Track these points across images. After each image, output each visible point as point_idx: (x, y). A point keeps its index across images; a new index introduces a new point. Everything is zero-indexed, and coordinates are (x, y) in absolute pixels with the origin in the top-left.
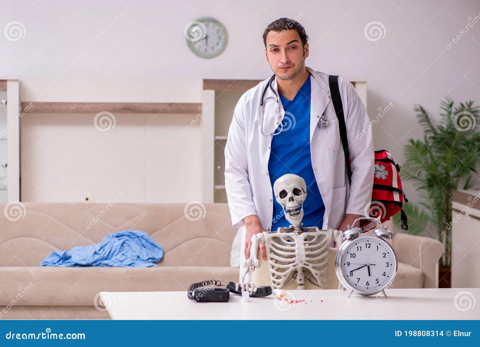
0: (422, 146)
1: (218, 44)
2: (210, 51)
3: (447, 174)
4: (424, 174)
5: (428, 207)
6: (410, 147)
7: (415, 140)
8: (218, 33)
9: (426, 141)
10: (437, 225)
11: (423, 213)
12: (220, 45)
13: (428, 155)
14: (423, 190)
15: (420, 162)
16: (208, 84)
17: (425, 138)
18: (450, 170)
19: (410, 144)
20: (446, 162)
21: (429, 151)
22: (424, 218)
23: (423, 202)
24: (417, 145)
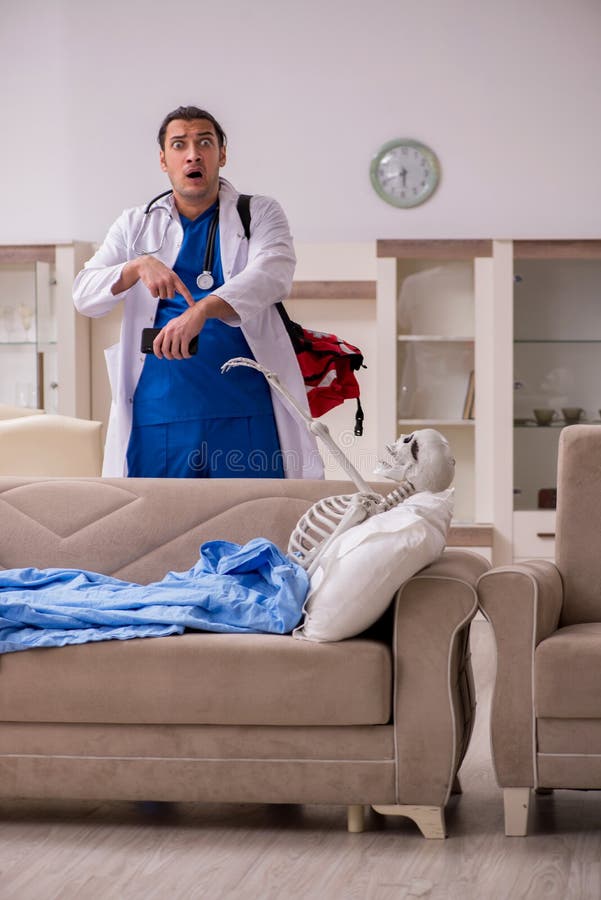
1: (423, 184)
2: (409, 194)
8: (423, 165)
12: (427, 187)
16: (385, 247)
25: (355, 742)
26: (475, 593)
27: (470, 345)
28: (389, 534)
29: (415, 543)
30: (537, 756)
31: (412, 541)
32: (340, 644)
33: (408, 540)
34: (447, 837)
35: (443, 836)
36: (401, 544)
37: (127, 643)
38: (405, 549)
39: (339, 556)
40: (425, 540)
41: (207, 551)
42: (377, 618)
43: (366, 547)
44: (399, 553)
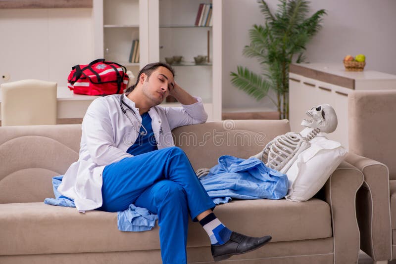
0: (264, 30)
3: (284, 52)
4: (267, 52)
5: (270, 77)
6: (255, 31)
7: (258, 26)
9: (267, 26)
10: (277, 91)
11: (265, 81)
13: (268, 37)
14: (265, 64)
15: (262, 42)
17: (266, 24)
18: (286, 48)
19: (255, 29)
20: (283, 43)
21: (270, 34)
22: (266, 86)
23: (265, 73)
24: (260, 29)
25: (317, 246)
26: (363, 175)
27: (137, 29)
28: (329, 150)
29: (343, 154)
30: (392, 246)
31: (341, 153)
32: (308, 202)
36: (337, 154)
38: (339, 157)
39: (305, 161)
41: (222, 160)
42: (320, 189)
43: (320, 156)
44: (337, 159)
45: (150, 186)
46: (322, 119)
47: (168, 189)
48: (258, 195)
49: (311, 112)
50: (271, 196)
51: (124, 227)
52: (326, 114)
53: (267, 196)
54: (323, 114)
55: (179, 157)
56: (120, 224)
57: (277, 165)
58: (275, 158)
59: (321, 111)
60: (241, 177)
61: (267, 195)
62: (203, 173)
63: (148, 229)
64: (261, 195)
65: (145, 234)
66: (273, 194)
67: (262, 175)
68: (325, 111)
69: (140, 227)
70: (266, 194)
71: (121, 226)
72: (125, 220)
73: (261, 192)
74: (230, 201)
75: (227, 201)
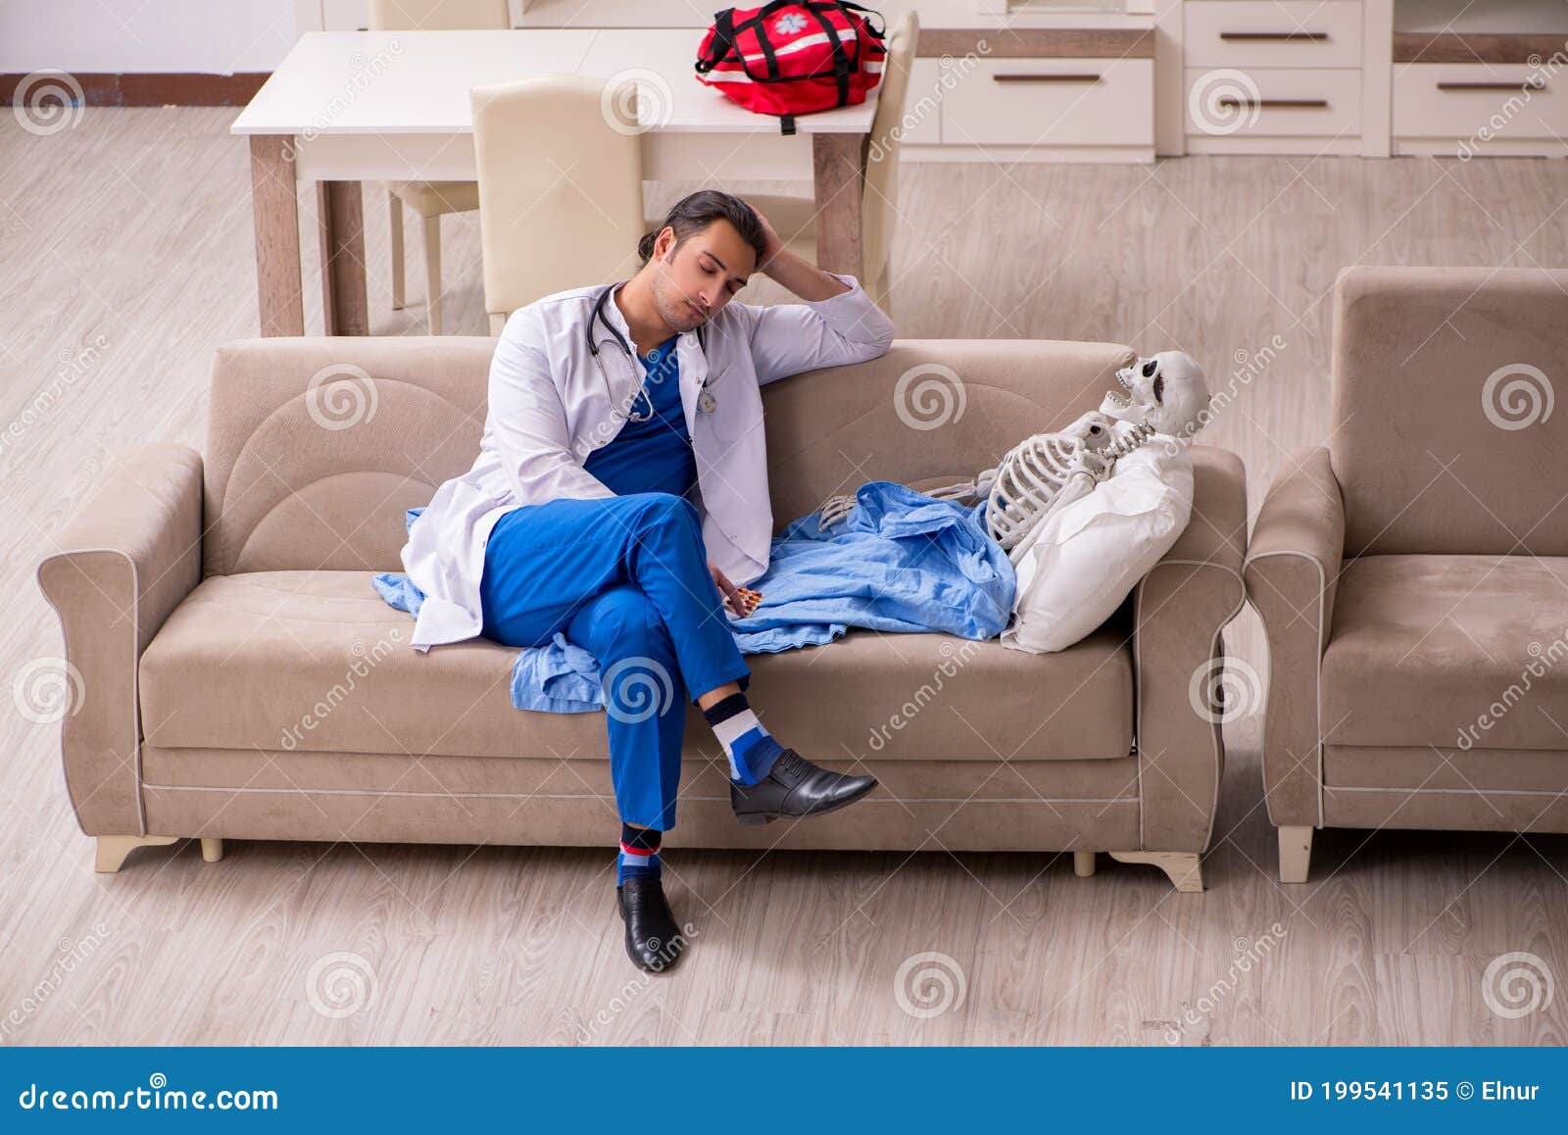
25: (1087, 778)
26: (1243, 584)
28: (1124, 518)
29: (1161, 531)
30: (1323, 790)
31: (1157, 529)
32: (1063, 654)
33: (1152, 528)
34: (1205, 889)
35: (1201, 890)
36: (1143, 533)
37: (781, 656)
38: (1148, 540)
39: (1058, 543)
40: (1174, 527)
41: (865, 497)
42: (1110, 614)
43: (1095, 533)
44: (1141, 545)
45: (591, 600)
46: (1151, 402)
47: (619, 624)
48: (926, 622)
49: (1129, 377)
50: (962, 630)
51: (529, 699)
52: (1166, 386)
53: (952, 629)
54: (1158, 386)
55: (662, 530)
56: (517, 689)
57: (1008, 529)
58: (1020, 501)
59: (1152, 378)
60: (904, 554)
61: (952, 625)
62: (839, 512)
63: (594, 709)
64: (932, 625)
65: (585, 719)
66: (972, 624)
67: (959, 556)
68: (1165, 377)
69: (570, 702)
70: (950, 623)
71: (520, 697)
72: (533, 680)
73: (933, 616)
74: (837, 638)
75: (828, 637)
